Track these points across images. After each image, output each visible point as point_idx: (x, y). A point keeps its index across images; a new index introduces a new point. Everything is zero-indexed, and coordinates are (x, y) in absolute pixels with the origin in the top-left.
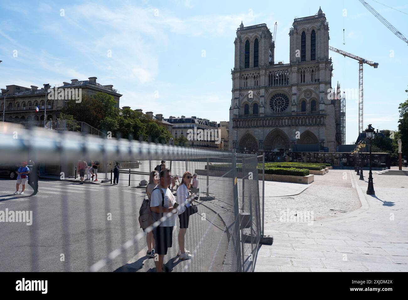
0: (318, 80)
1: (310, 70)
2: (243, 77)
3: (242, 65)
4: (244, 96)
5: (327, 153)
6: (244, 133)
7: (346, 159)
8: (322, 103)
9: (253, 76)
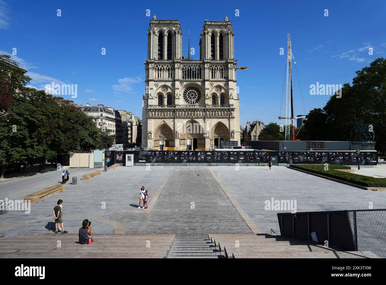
0: (227, 77)
1: (220, 68)
2: (157, 68)
3: (155, 56)
4: (158, 87)
5: (324, 152)
6: (160, 123)
7: (342, 157)
8: (232, 99)
9: (168, 68)
